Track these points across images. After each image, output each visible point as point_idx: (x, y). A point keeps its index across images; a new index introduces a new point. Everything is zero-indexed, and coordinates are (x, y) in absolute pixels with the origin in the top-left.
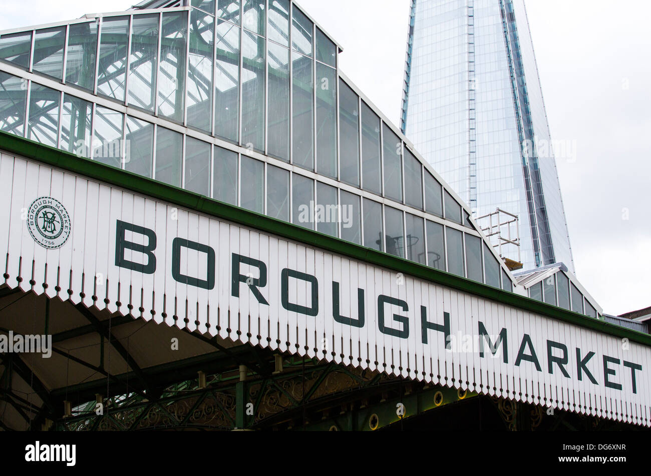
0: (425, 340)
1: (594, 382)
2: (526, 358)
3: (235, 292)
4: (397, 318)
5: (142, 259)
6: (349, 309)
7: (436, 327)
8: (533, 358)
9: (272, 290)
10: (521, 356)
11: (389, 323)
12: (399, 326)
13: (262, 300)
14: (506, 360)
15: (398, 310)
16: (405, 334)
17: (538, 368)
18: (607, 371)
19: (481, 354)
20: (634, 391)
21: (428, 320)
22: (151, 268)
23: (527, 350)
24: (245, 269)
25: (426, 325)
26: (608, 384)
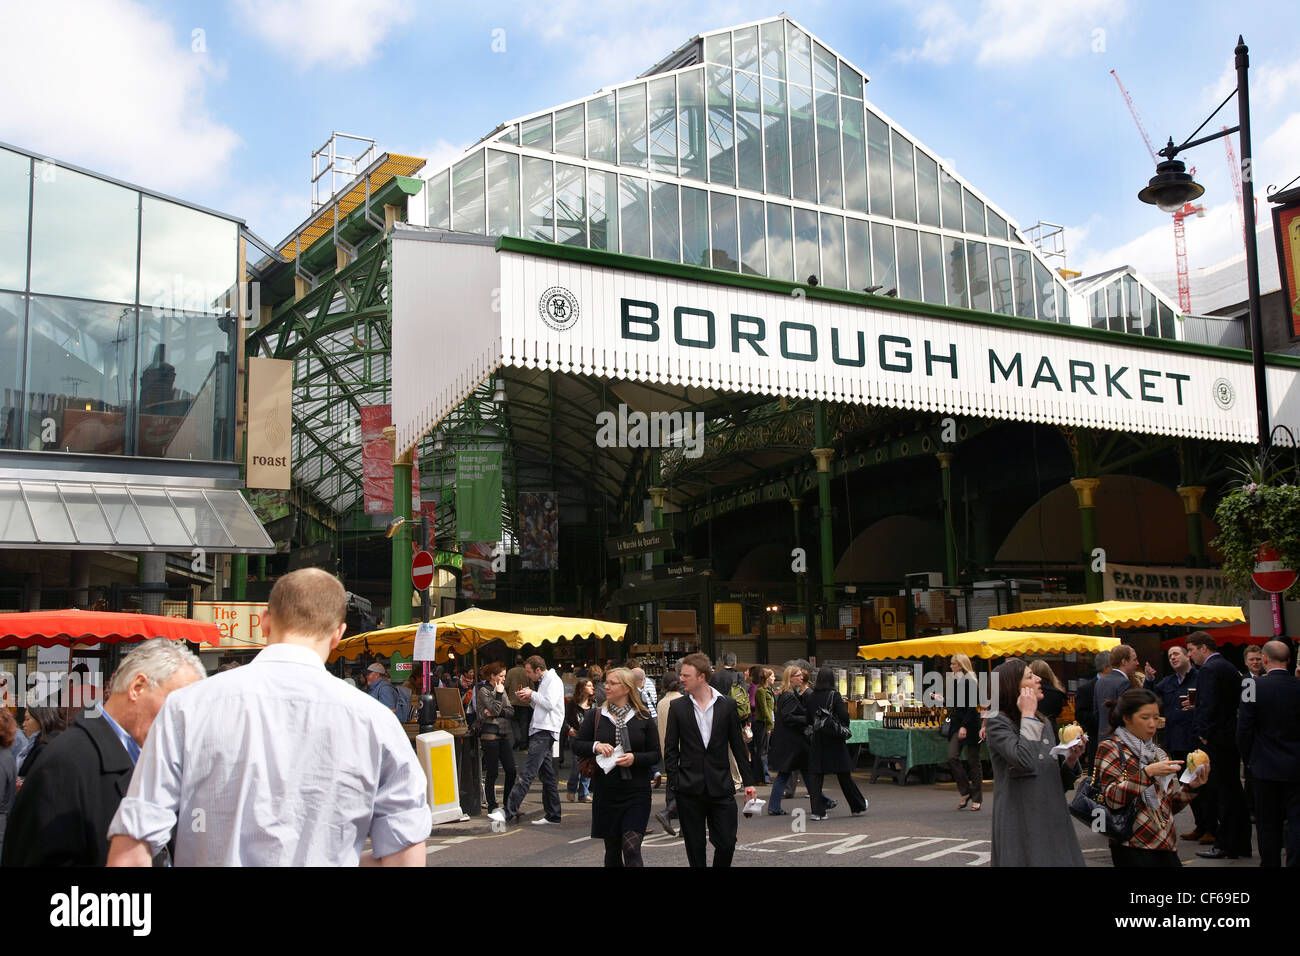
0: (929, 372)
1: (1127, 396)
2: (1045, 379)
3: (736, 348)
4: (899, 354)
5: (647, 329)
6: (849, 351)
7: (942, 359)
8: (1053, 379)
9: (771, 342)
10: (1038, 378)
11: (891, 359)
13: (761, 352)
14: (1020, 383)
15: (901, 347)
16: (908, 369)
17: (1059, 388)
18: (1144, 385)
19: (993, 381)
20: (1180, 403)
21: (932, 353)
22: (654, 336)
23: (1045, 373)
24: (744, 327)
25: (930, 358)
26: (1145, 398)
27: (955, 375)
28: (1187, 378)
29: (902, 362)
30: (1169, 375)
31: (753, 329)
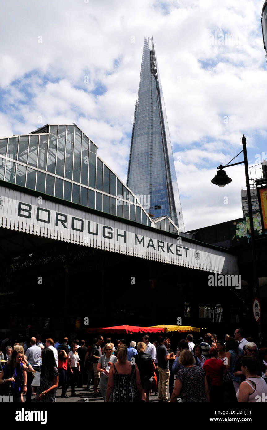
0: (117, 240)
1: (173, 253)
2: (151, 246)
3: (57, 224)
4: (109, 233)
5: (27, 214)
6: (93, 230)
7: (122, 236)
8: (153, 246)
9: (69, 224)
10: (149, 245)
11: (106, 234)
12: (109, 235)
13: (65, 227)
14: (144, 246)
15: (109, 230)
16: (111, 238)
17: (155, 249)
18: (177, 250)
19: (136, 244)
20: (186, 257)
21: (119, 234)
22: (29, 217)
23: (151, 244)
24: (60, 217)
25: (118, 235)
26: (177, 254)
27: (125, 241)
28: (188, 249)
30: (184, 248)
31: (63, 218)
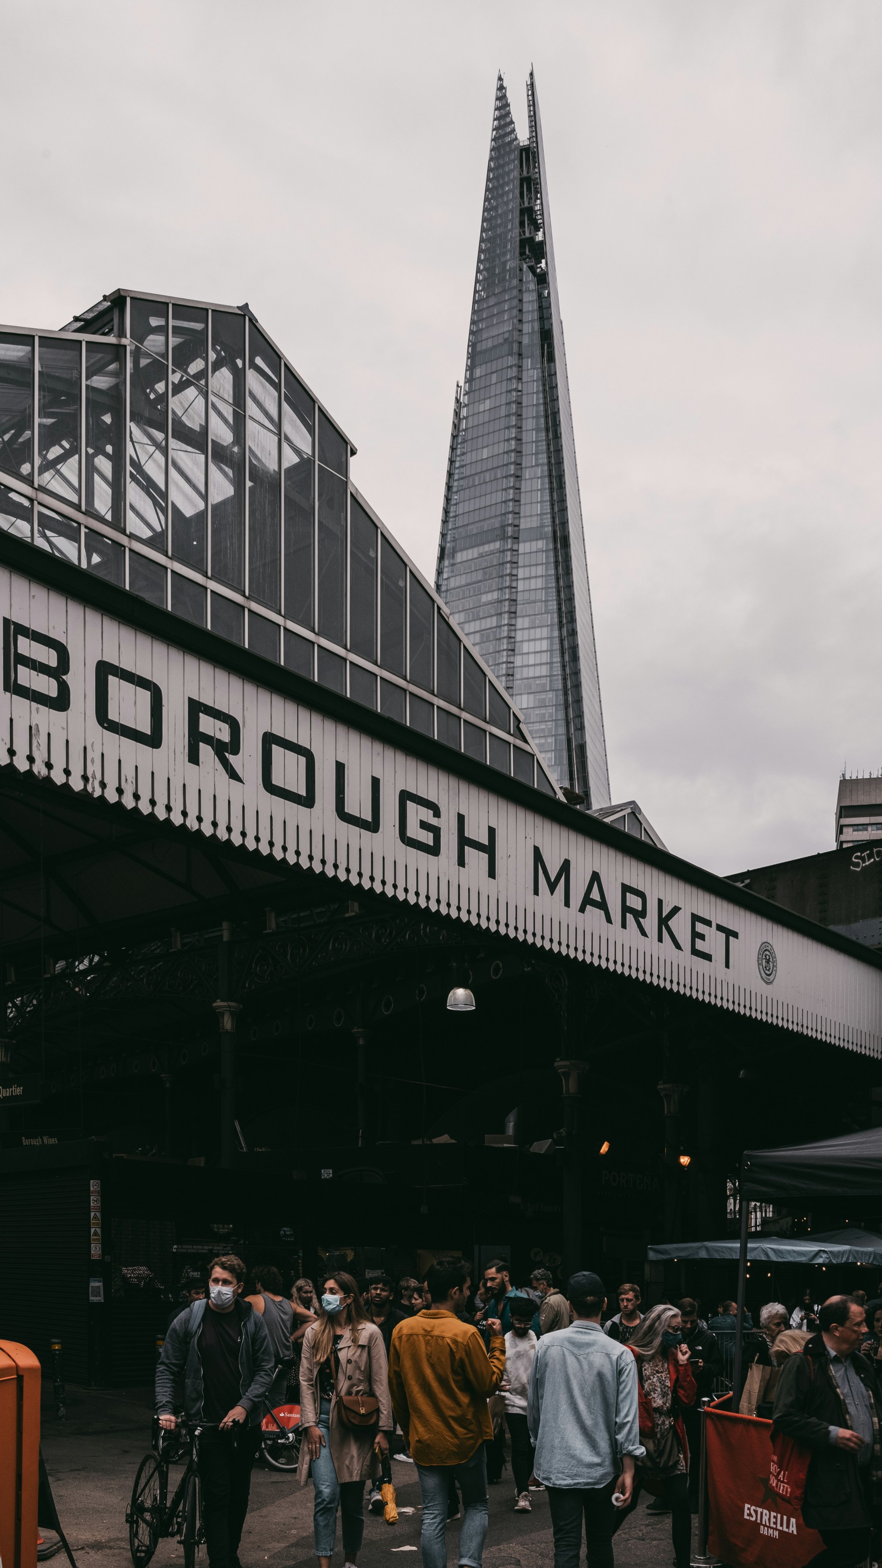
0: (461, 862)
1: (678, 947)
2: (594, 903)
3: (192, 757)
4: (424, 825)
5: (46, 685)
6: (358, 804)
7: (478, 846)
8: (602, 905)
9: (248, 760)
10: (587, 900)
13: (232, 774)
14: (567, 904)
15: (426, 815)
16: (435, 850)
17: (609, 920)
18: (696, 935)
19: (536, 892)
20: (727, 965)
21: (466, 835)
22: (60, 703)
23: (595, 895)
24: (209, 726)
25: (464, 841)
26: (695, 952)
27: (492, 873)
28: (735, 935)
29: (427, 838)
30: (720, 928)
31: (223, 733)
